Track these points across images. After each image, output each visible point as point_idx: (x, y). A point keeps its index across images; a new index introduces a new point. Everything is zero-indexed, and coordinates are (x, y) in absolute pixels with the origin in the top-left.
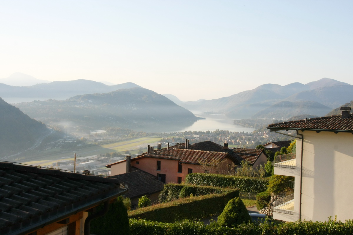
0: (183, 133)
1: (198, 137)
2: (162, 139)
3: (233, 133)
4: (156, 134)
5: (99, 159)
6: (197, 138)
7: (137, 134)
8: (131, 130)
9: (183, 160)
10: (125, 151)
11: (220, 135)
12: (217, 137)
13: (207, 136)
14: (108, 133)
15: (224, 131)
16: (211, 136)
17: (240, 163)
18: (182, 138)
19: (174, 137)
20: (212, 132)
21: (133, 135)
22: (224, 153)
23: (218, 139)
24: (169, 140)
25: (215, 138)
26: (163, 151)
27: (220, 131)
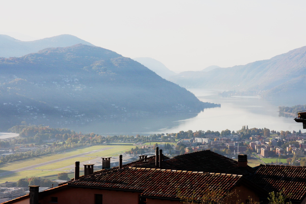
0: (176, 135)
1: (207, 142)
2: (134, 147)
3: (279, 134)
4: (122, 138)
5: (4, 193)
6: (205, 144)
7: (84, 139)
8: (72, 131)
9: (147, 192)
10: (59, 174)
11: (251, 138)
12: (246, 142)
13: (224, 140)
14: (23, 138)
15: (260, 129)
16: (232, 140)
17: (268, 198)
18: (173, 146)
19: (159, 143)
20: (233, 132)
21: (76, 141)
22: (235, 175)
23: (247, 145)
24: (147, 150)
25: (242, 144)
26: (109, 173)
27: (250, 131)
